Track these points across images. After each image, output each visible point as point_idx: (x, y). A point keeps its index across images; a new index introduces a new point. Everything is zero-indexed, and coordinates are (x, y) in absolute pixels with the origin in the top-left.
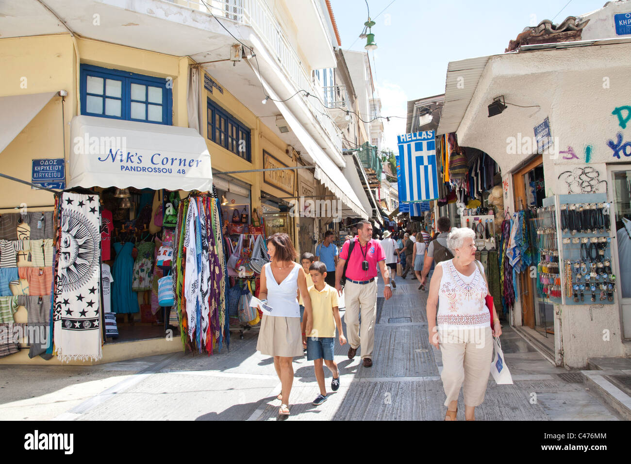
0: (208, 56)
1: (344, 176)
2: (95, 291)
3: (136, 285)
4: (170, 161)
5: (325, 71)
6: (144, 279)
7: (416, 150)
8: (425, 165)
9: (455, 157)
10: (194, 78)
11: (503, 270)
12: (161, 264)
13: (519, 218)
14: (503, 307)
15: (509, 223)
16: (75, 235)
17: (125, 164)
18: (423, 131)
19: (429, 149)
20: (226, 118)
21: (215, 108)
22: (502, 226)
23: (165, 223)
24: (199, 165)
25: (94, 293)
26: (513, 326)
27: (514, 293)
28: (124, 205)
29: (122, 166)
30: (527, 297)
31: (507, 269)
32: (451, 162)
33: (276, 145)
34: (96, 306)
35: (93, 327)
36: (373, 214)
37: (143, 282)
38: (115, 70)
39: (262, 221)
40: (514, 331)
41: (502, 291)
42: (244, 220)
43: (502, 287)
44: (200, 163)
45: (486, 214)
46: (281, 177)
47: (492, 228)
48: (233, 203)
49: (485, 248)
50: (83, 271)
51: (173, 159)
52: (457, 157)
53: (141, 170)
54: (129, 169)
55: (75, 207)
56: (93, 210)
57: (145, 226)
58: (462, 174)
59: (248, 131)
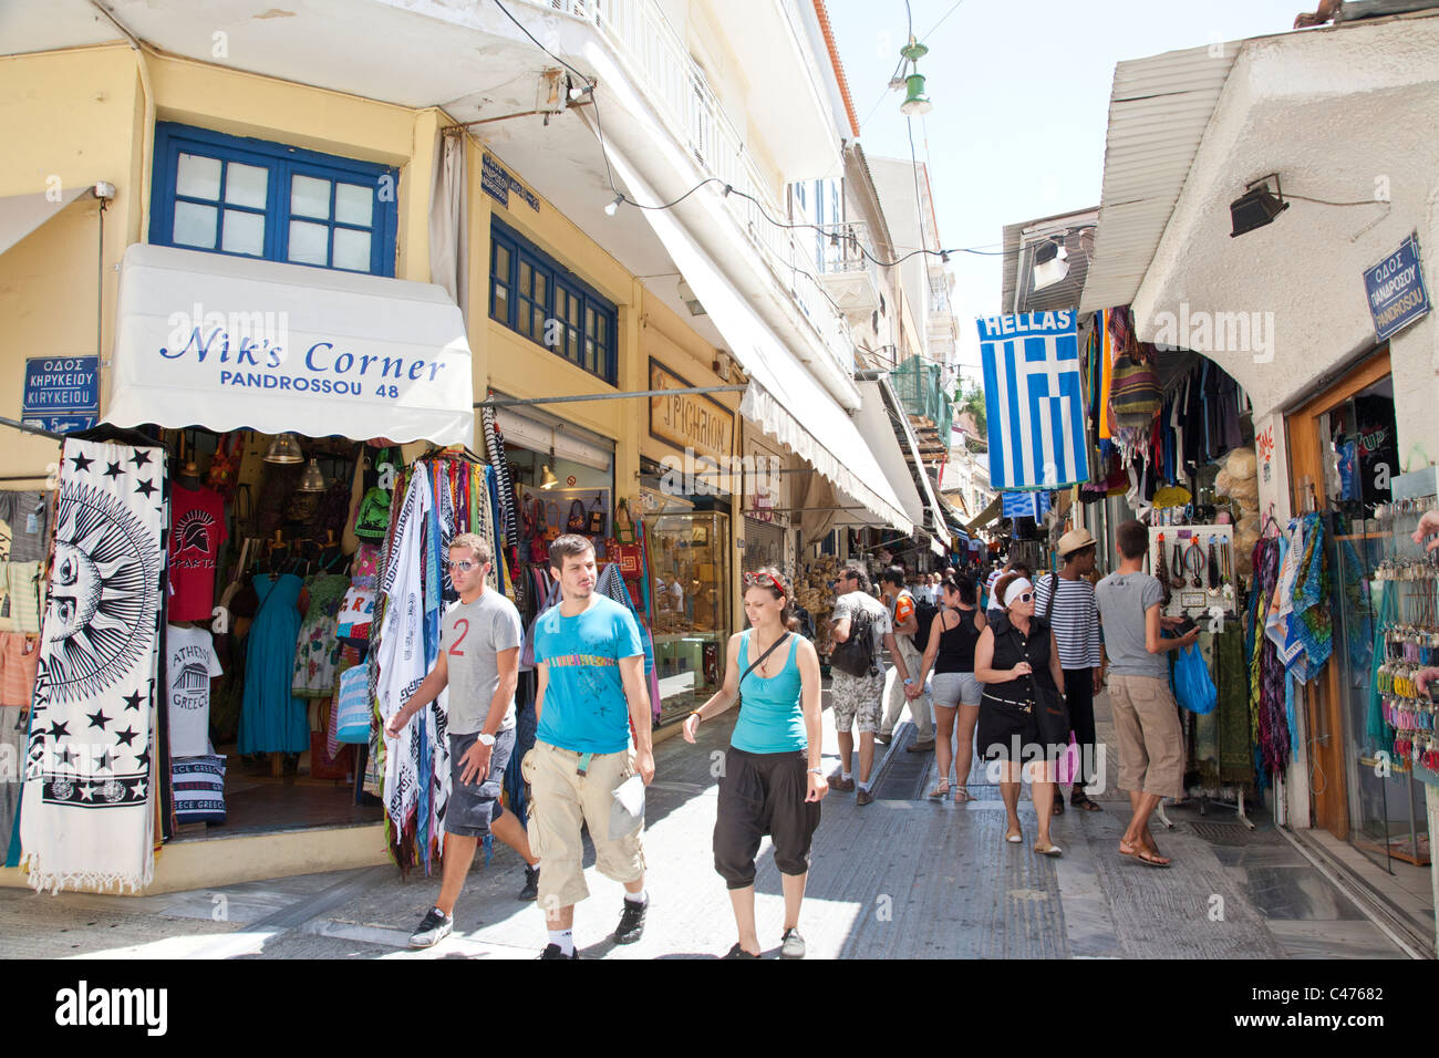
0: (486, 106)
1: (854, 429)
2: (141, 703)
3: (299, 682)
4: (358, 364)
5: (819, 185)
6: (320, 669)
7: (1029, 358)
8: (1051, 396)
9: (1126, 370)
10: (449, 161)
11: (1258, 673)
12: (347, 634)
13: (1305, 533)
14: (1257, 772)
15: (1276, 548)
16: (94, 552)
17: (232, 366)
18: (1046, 310)
19: (1062, 356)
20: (549, 274)
21: (516, 245)
22: (1255, 554)
23: (359, 527)
24: (436, 377)
25: (137, 708)
26: (1284, 827)
27: (1289, 737)
28: (307, 484)
29: (223, 373)
30: (1326, 751)
31: (1269, 672)
32: (1116, 384)
33: (684, 348)
34: (139, 745)
35: (129, 798)
36: (925, 520)
37: (318, 674)
38: (250, 140)
39: (641, 530)
40: (1289, 843)
41: (1254, 729)
42: (595, 527)
43: (1256, 721)
44: (439, 371)
45: (1209, 521)
46: (697, 425)
47: (1227, 558)
48: (571, 485)
49: (1206, 612)
50: (110, 647)
51: (366, 358)
52: (1133, 371)
53: (276, 384)
54: (242, 381)
55: (95, 478)
56: (146, 488)
57: (330, 533)
58: (1146, 415)
59: (614, 310)
